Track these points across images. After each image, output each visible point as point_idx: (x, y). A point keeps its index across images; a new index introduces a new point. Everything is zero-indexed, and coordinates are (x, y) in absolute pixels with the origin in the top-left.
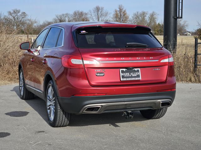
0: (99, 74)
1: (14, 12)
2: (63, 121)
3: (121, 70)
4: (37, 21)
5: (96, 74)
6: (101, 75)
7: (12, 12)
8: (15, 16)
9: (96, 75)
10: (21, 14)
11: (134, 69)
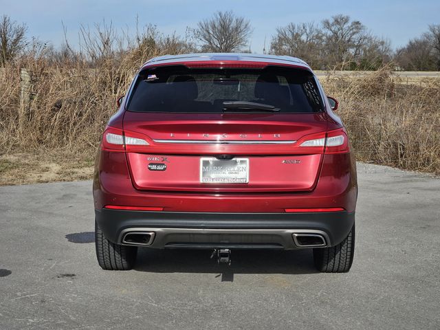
0: (154, 167)
1: (337, 22)
2: (112, 257)
3: (202, 159)
4: (385, 41)
5: (149, 166)
6: (159, 168)
7: (331, 21)
8: (336, 30)
9: (149, 169)
10: (352, 26)
11: (234, 159)
